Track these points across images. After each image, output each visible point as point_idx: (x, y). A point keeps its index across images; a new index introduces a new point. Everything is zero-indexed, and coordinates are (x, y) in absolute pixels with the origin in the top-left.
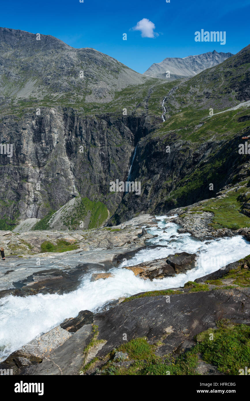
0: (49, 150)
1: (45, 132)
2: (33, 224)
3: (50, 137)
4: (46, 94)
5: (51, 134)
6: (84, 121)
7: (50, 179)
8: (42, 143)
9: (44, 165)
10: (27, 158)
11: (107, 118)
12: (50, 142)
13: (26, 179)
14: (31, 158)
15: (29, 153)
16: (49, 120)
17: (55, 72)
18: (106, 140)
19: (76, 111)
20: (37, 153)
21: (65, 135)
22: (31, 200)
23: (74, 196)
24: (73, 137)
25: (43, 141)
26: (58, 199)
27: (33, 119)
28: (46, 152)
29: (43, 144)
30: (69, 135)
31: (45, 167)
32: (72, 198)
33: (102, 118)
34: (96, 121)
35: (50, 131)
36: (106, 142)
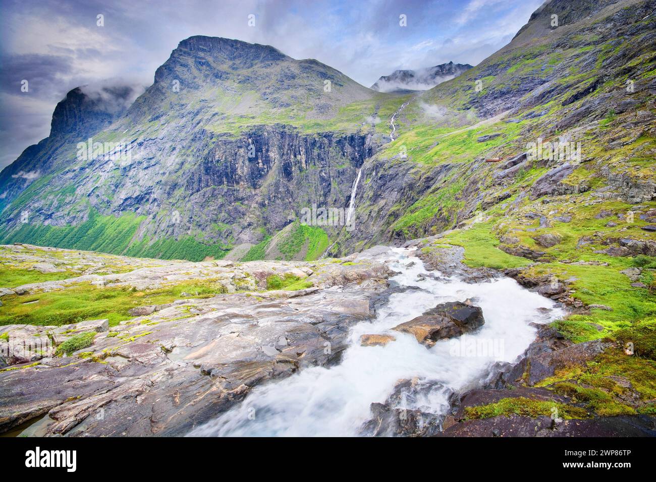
0: (266, 170)
1: (262, 151)
2: (248, 250)
3: (267, 157)
4: (264, 110)
5: (269, 153)
6: (304, 139)
7: (266, 202)
8: (258, 163)
9: (260, 187)
10: (243, 178)
11: (329, 136)
12: (267, 161)
13: (240, 202)
14: (246, 179)
15: (245, 173)
16: (266, 138)
17: (273, 86)
18: (327, 160)
19: (296, 128)
20: (252, 173)
21: (283, 154)
22: (246, 224)
23: (291, 221)
24: (292, 157)
25: (260, 161)
26: (274, 224)
27: (250, 138)
28: (263, 173)
29: (260, 164)
30: (287, 154)
31: (261, 188)
32: (290, 223)
33: (324, 137)
34: (317, 139)
35: (267, 151)
36: (328, 163)
